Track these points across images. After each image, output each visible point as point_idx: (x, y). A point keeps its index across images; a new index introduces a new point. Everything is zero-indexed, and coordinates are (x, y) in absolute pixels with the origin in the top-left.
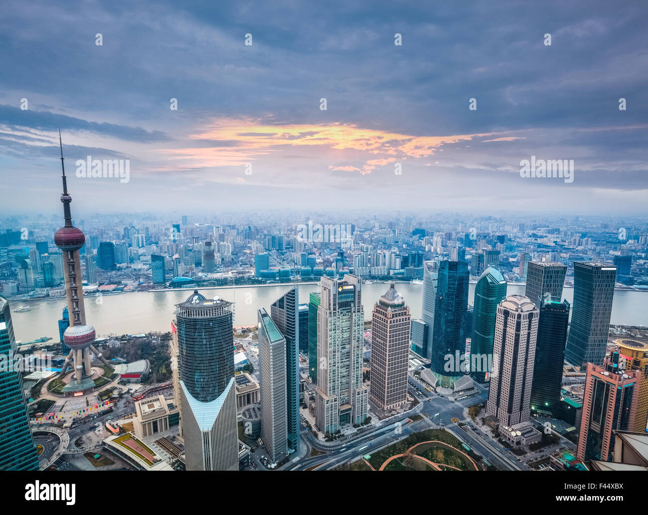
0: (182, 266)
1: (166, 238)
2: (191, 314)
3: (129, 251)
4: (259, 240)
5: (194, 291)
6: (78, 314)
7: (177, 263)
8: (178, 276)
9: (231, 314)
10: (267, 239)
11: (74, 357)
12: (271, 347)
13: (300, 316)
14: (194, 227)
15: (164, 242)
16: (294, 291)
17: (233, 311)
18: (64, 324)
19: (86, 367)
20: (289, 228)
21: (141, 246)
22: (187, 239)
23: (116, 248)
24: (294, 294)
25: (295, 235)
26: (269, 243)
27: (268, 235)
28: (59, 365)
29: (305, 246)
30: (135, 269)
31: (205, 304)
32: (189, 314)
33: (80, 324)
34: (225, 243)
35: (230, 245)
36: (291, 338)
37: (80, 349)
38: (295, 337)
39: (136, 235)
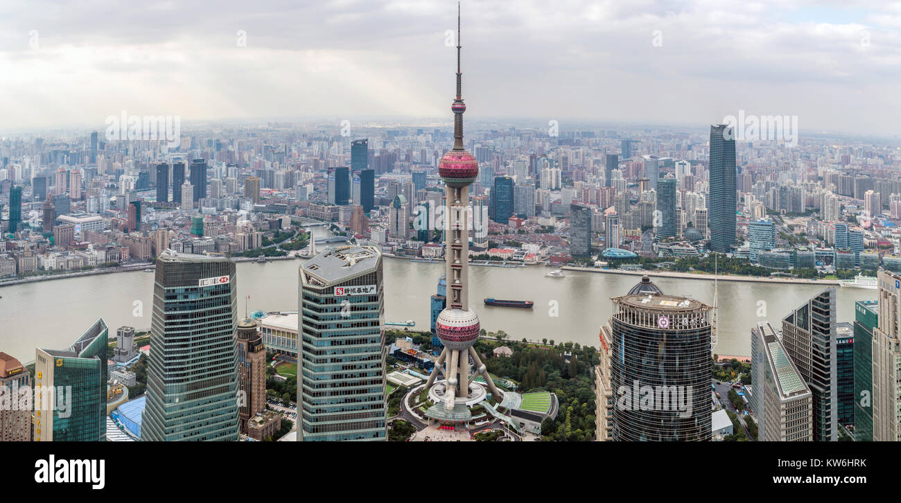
0: (620, 229)
1: (594, 177)
2: (638, 320)
3: (536, 194)
4: (757, 193)
5: (641, 277)
6: (459, 291)
7: (611, 223)
8: (611, 246)
9: (710, 329)
10: (771, 193)
11: (447, 361)
12: (783, 406)
13: (839, 347)
14: (642, 161)
15: (592, 184)
16: (827, 294)
17: (712, 324)
18: (439, 304)
19: (461, 382)
20: (813, 173)
21: (554, 188)
22: (628, 181)
23: (518, 188)
24: (828, 301)
25: (824, 187)
26: (774, 199)
27: (773, 185)
28: (425, 370)
29: (842, 210)
30: (543, 227)
31: (662, 303)
32: (634, 319)
33: (459, 307)
34: (694, 193)
35: (704, 198)
36: (821, 390)
37: (456, 349)
38: (828, 388)
39: (548, 169)
